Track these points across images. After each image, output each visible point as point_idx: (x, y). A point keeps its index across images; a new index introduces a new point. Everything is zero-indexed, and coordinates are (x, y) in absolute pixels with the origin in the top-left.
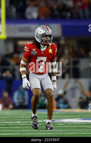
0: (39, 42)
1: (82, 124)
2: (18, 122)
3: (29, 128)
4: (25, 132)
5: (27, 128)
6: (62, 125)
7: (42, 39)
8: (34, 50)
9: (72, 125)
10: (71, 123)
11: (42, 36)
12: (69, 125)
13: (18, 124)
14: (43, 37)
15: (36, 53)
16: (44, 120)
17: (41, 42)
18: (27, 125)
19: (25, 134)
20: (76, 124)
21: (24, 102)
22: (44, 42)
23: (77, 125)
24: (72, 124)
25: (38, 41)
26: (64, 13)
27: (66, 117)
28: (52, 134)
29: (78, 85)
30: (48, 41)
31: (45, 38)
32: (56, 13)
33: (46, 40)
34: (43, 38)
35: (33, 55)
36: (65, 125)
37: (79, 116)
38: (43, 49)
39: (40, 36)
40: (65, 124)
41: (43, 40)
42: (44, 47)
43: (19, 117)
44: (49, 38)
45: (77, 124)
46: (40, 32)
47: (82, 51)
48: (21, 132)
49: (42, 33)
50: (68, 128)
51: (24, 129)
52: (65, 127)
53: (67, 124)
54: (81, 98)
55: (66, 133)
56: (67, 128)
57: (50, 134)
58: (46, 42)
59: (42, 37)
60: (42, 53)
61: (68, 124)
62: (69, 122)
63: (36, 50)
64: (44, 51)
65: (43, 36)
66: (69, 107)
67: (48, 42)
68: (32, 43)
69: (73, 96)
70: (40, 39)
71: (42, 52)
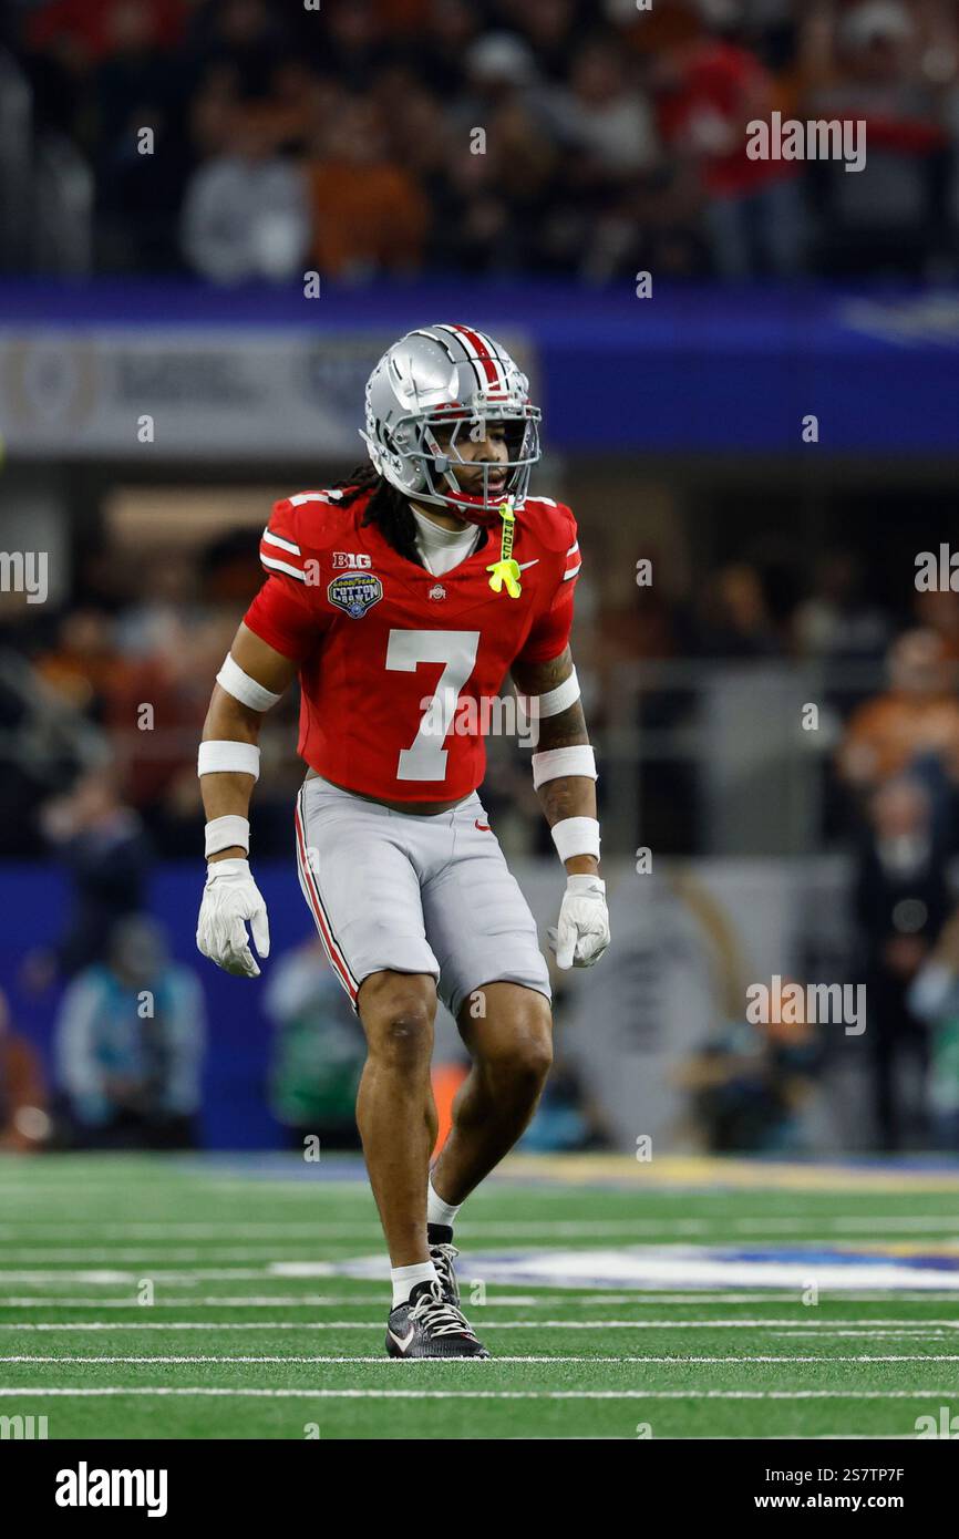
0: (405, 487)
1: (718, 1303)
2: (105, 1277)
3: (210, 1334)
4: (170, 1376)
5: (190, 1332)
6: (531, 1313)
7: (431, 464)
8: (359, 561)
9: (623, 1311)
10: (619, 1287)
11: (428, 435)
12: (601, 1308)
13: (102, 1291)
14: (444, 445)
15: (375, 590)
16: (353, 1256)
17: (425, 490)
18: (184, 1302)
19: (162, 1391)
20: (666, 1303)
21: (157, 1086)
22: (447, 491)
23: (671, 1310)
24: (630, 1300)
25: (393, 476)
26: (562, 231)
27: (567, 1228)
28: (431, 1401)
29: (686, 923)
30: (494, 480)
31: (461, 457)
32: (486, 221)
33: (470, 472)
34: (440, 456)
35: (341, 618)
36: (560, 1314)
37: (690, 1226)
38: (444, 556)
39: (409, 432)
40: (556, 1301)
41: (439, 468)
42: (451, 541)
43: (112, 1231)
44: (500, 451)
45: (679, 1299)
46: (416, 391)
47: (740, 593)
48: (134, 1377)
49: (436, 399)
50: (588, 1345)
51: (162, 1343)
52: (554, 1331)
53: (573, 1300)
54: (713, 1051)
55: (570, 1387)
56: (575, 1342)
57: (408, 1399)
58: (471, 487)
59: (431, 441)
60: (437, 592)
61: (587, 1301)
62: (597, 1280)
63: (374, 569)
64: (452, 579)
65: (442, 433)
66: (598, 1140)
67: (493, 494)
68: (337, 494)
69: (642, 1031)
70: (413, 460)
71: (432, 581)
